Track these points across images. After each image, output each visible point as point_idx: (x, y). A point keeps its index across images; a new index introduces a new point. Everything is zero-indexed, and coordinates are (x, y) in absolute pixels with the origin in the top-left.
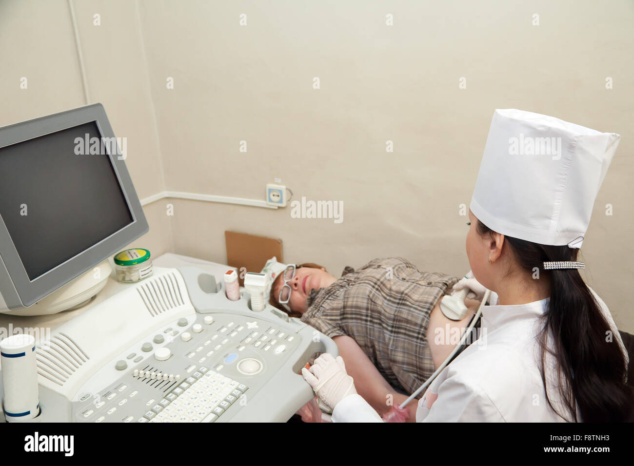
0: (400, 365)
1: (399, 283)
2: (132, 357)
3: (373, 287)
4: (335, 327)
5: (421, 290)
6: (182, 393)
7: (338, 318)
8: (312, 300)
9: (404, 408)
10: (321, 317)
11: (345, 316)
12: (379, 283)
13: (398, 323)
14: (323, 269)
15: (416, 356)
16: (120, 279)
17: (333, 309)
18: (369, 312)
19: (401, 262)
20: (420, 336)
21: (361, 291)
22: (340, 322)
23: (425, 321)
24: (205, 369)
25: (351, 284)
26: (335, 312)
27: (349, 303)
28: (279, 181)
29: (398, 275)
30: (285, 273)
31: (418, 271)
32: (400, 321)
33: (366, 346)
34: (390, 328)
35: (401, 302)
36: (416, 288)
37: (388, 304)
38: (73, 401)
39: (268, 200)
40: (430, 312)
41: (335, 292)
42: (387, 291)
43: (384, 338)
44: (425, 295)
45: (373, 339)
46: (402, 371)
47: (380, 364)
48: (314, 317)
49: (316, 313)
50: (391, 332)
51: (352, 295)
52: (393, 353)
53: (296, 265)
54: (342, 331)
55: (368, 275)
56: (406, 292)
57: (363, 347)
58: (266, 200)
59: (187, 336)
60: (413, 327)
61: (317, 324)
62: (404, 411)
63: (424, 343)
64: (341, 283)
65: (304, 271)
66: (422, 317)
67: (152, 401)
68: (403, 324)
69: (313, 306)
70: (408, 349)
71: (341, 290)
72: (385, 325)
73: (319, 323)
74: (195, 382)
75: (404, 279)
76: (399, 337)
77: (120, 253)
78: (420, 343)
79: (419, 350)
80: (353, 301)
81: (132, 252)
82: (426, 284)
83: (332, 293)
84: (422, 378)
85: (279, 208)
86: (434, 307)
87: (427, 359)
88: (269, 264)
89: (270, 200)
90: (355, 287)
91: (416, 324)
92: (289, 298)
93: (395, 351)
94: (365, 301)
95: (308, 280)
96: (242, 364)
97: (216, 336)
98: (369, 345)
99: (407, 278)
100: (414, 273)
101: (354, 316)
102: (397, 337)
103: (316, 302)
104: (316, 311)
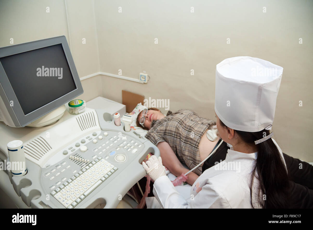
0: (186, 157)
1: (189, 122)
2: (71, 149)
3: (179, 123)
4: (161, 138)
5: (199, 126)
6: (89, 169)
7: (163, 134)
8: (153, 124)
9: (186, 175)
10: (156, 133)
11: (166, 134)
12: (181, 121)
13: (187, 139)
14: (159, 111)
15: (193, 154)
16: (71, 112)
17: (161, 130)
18: (176, 133)
19: (192, 112)
20: (196, 146)
21: (173, 124)
22: (163, 136)
23: (199, 140)
24: (101, 158)
25: (169, 120)
26: (161, 131)
27: (168, 129)
28: (145, 72)
29: (190, 118)
30: (143, 111)
31: (198, 117)
32: (188, 139)
33: (173, 147)
34: (184, 141)
35: (189, 130)
36: (196, 125)
37: (184, 131)
38: (43, 168)
39: (140, 79)
40: (201, 136)
41: (163, 123)
42: (184, 125)
43: (181, 145)
44: (200, 128)
45: (176, 145)
46: (187, 159)
47: (178, 155)
48: (153, 132)
49: (154, 131)
50: (184, 142)
51: (169, 125)
52: (184, 152)
53: (148, 109)
54: (164, 140)
55: (177, 117)
56: (192, 126)
57: (172, 147)
58: (139, 79)
59: (95, 141)
60: (194, 142)
61: (154, 136)
62: (186, 177)
63: (198, 149)
64: (165, 119)
65: (151, 111)
66: (198, 138)
67: (75, 171)
68: (189, 140)
69: (153, 127)
70: (190, 151)
71: (165, 122)
72: (182, 140)
73: (155, 136)
74: (95, 164)
75: (192, 120)
76: (187, 145)
77: (71, 101)
78: (196, 149)
79: (195, 152)
80: (169, 128)
81: (76, 101)
82: (201, 123)
83: (161, 123)
84: (195, 163)
85: (144, 83)
86: (203, 134)
87: (198, 156)
88: (138, 105)
89: (141, 80)
90: (171, 122)
91: (195, 141)
92: (144, 122)
93: (185, 151)
94: (175, 129)
95: (152, 115)
96: (117, 157)
97: (108, 142)
98: (174, 147)
99: (193, 120)
100: (196, 117)
101: (169, 134)
102: (186, 145)
103: (154, 126)
104: (154, 130)
